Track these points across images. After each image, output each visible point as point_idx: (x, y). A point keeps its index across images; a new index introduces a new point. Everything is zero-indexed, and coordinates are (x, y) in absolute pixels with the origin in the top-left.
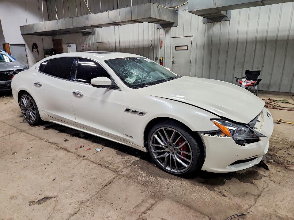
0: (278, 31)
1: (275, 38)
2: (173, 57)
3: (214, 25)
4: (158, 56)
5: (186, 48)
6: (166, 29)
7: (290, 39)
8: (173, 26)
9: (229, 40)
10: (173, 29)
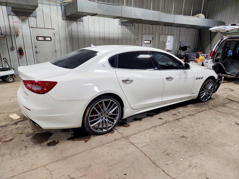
0: (109, 33)
1: (109, 37)
2: (36, 47)
3: (72, 23)
4: (14, 46)
5: (49, 39)
6: (21, 17)
7: (115, 38)
8: (31, 16)
9: (84, 36)
10: (31, 19)
